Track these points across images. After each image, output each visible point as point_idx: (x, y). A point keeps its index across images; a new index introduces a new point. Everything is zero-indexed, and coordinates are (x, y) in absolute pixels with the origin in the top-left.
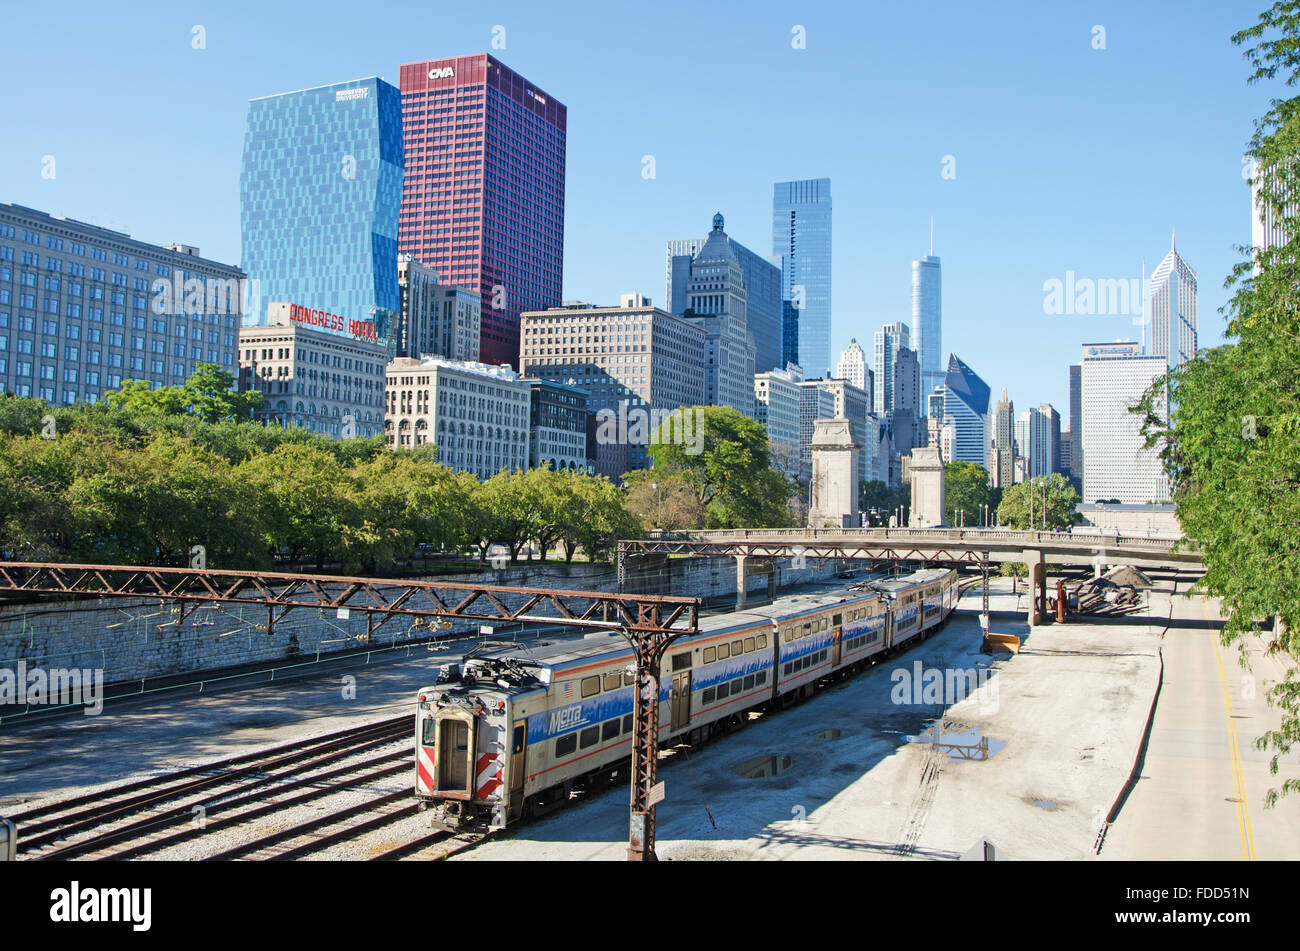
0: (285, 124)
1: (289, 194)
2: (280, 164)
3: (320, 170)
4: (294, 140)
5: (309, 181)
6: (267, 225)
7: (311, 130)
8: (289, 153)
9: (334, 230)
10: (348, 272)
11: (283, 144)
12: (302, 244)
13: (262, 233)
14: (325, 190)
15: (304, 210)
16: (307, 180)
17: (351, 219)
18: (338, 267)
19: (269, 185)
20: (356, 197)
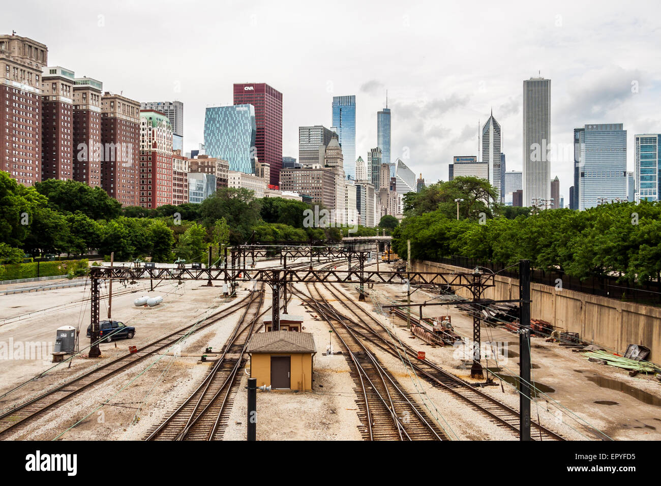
0: (219, 117)
1: (221, 138)
2: (218, 128)
3: (232, 131)
4: (222, 121)
5: (228, 134)
6: (214, 147)
7: (228, 118)
8: (221, 125)
9: (237, 150)
10: (242, 162)
11: (218, 122)
12: (226, 153)
13: (212, 149)
14: (234, 137)
15: (227, 143)
16: (227, 134)
17: (243, 147)
18: (239, 161)
19: (214, 135)
20: (244, 139)
